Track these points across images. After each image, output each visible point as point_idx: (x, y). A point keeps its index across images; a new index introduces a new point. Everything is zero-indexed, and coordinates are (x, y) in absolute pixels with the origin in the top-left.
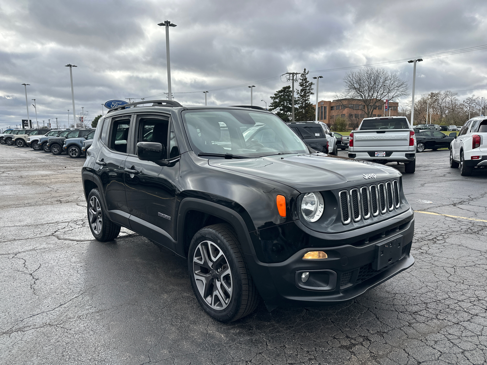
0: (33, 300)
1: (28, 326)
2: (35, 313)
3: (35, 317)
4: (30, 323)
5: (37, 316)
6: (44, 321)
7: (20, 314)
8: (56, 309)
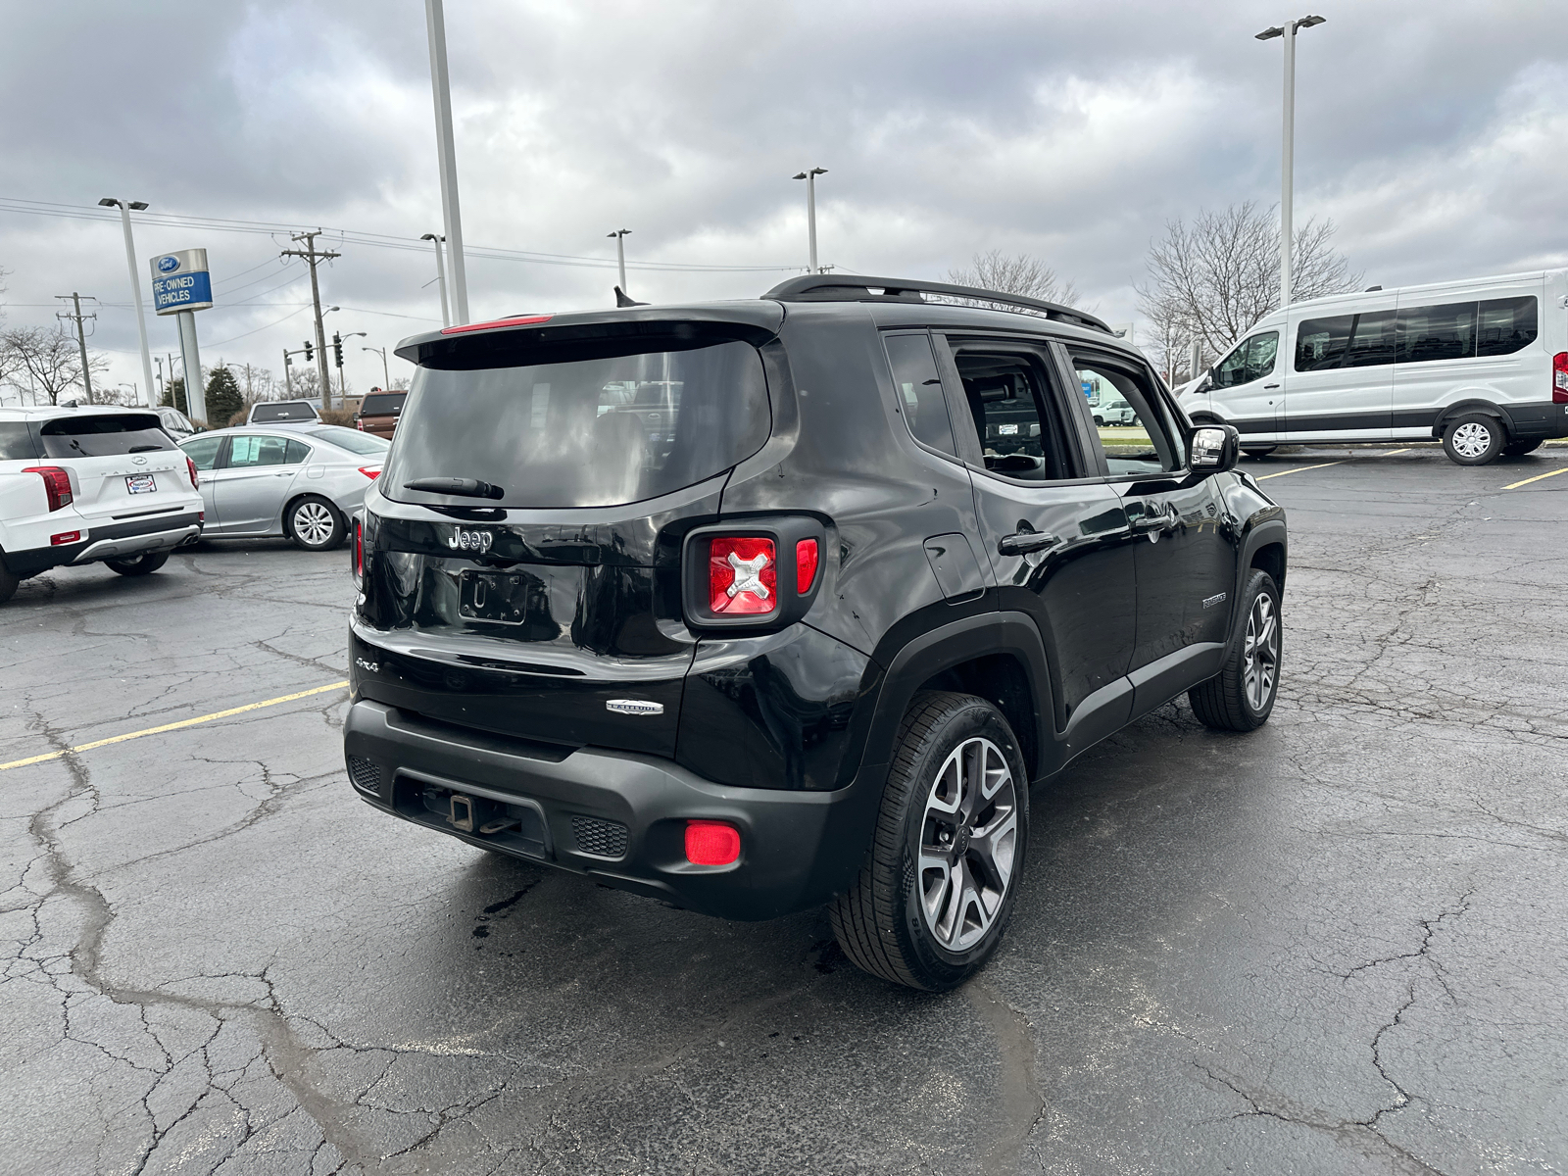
0: (1491, 875)
1: (1544, 835)
2: (1510, 849)
3: (1516, 843)
4: (1535, 839)
5: (1511, 843)
6: (1505, 829)
7: (1545, 862)
8: (1460, 835)
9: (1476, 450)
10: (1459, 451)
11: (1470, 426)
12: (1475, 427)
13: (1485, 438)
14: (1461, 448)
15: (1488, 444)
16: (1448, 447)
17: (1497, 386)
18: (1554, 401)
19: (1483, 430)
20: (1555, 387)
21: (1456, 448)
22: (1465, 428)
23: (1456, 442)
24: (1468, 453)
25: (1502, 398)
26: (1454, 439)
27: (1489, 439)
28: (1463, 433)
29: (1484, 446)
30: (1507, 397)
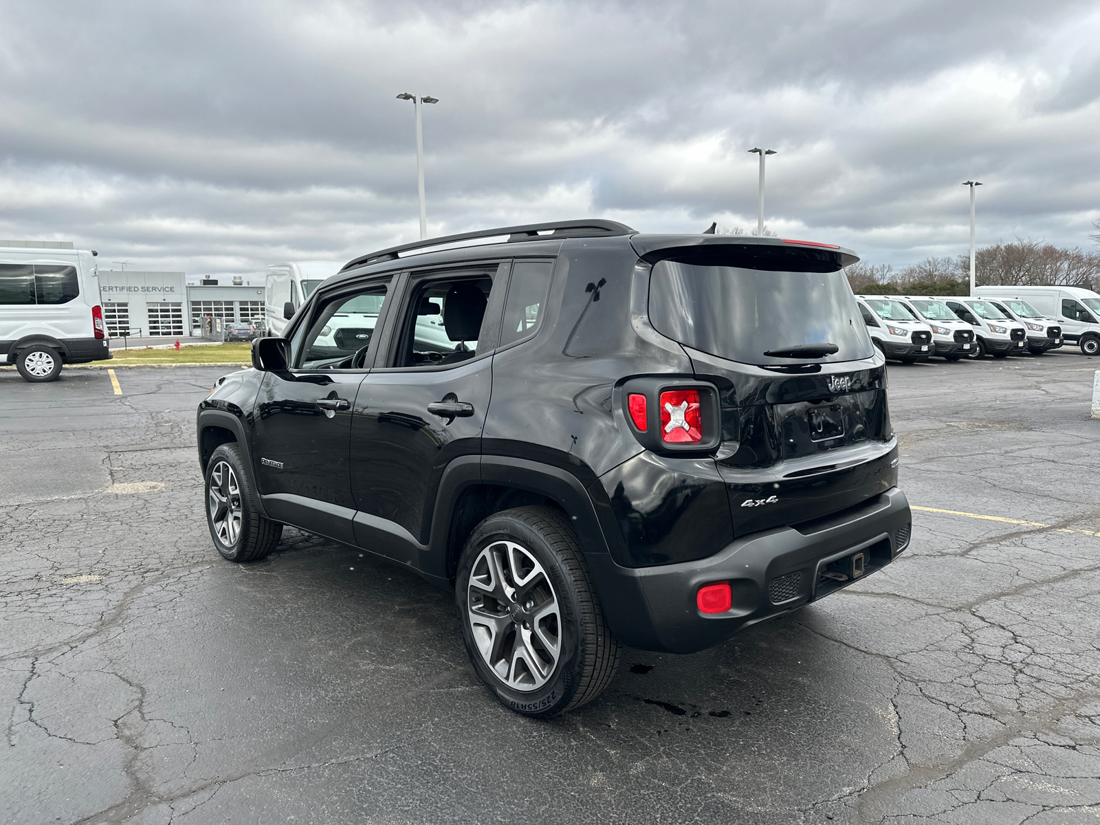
9: (45, 371)
10: (31, 372)
11: (38, 354)
12: (41, 355)
13: (50, 362)
14: (32, 370)
15: (53, 366)
16: (21, 369)
17: (55, 325)
18: (96, 337)
19: (47, 357)
20: (95, 329)
21: (28, 370)
22: (34, 355)
23: (28, 366)
24: (38, 373)
25: (59, 335)
26: (26, 363)
27: (53, 363)
28: (33, 359)
29: (50, 368)
30: (63, 333)
